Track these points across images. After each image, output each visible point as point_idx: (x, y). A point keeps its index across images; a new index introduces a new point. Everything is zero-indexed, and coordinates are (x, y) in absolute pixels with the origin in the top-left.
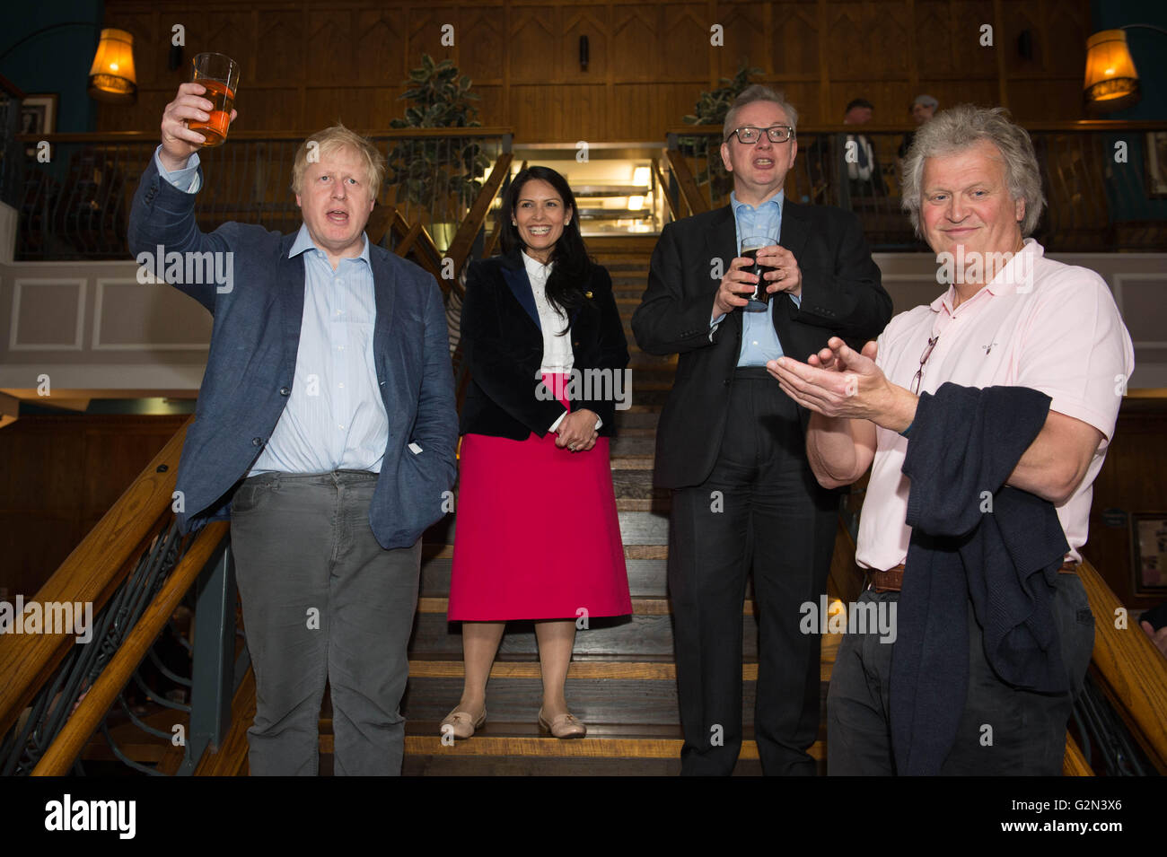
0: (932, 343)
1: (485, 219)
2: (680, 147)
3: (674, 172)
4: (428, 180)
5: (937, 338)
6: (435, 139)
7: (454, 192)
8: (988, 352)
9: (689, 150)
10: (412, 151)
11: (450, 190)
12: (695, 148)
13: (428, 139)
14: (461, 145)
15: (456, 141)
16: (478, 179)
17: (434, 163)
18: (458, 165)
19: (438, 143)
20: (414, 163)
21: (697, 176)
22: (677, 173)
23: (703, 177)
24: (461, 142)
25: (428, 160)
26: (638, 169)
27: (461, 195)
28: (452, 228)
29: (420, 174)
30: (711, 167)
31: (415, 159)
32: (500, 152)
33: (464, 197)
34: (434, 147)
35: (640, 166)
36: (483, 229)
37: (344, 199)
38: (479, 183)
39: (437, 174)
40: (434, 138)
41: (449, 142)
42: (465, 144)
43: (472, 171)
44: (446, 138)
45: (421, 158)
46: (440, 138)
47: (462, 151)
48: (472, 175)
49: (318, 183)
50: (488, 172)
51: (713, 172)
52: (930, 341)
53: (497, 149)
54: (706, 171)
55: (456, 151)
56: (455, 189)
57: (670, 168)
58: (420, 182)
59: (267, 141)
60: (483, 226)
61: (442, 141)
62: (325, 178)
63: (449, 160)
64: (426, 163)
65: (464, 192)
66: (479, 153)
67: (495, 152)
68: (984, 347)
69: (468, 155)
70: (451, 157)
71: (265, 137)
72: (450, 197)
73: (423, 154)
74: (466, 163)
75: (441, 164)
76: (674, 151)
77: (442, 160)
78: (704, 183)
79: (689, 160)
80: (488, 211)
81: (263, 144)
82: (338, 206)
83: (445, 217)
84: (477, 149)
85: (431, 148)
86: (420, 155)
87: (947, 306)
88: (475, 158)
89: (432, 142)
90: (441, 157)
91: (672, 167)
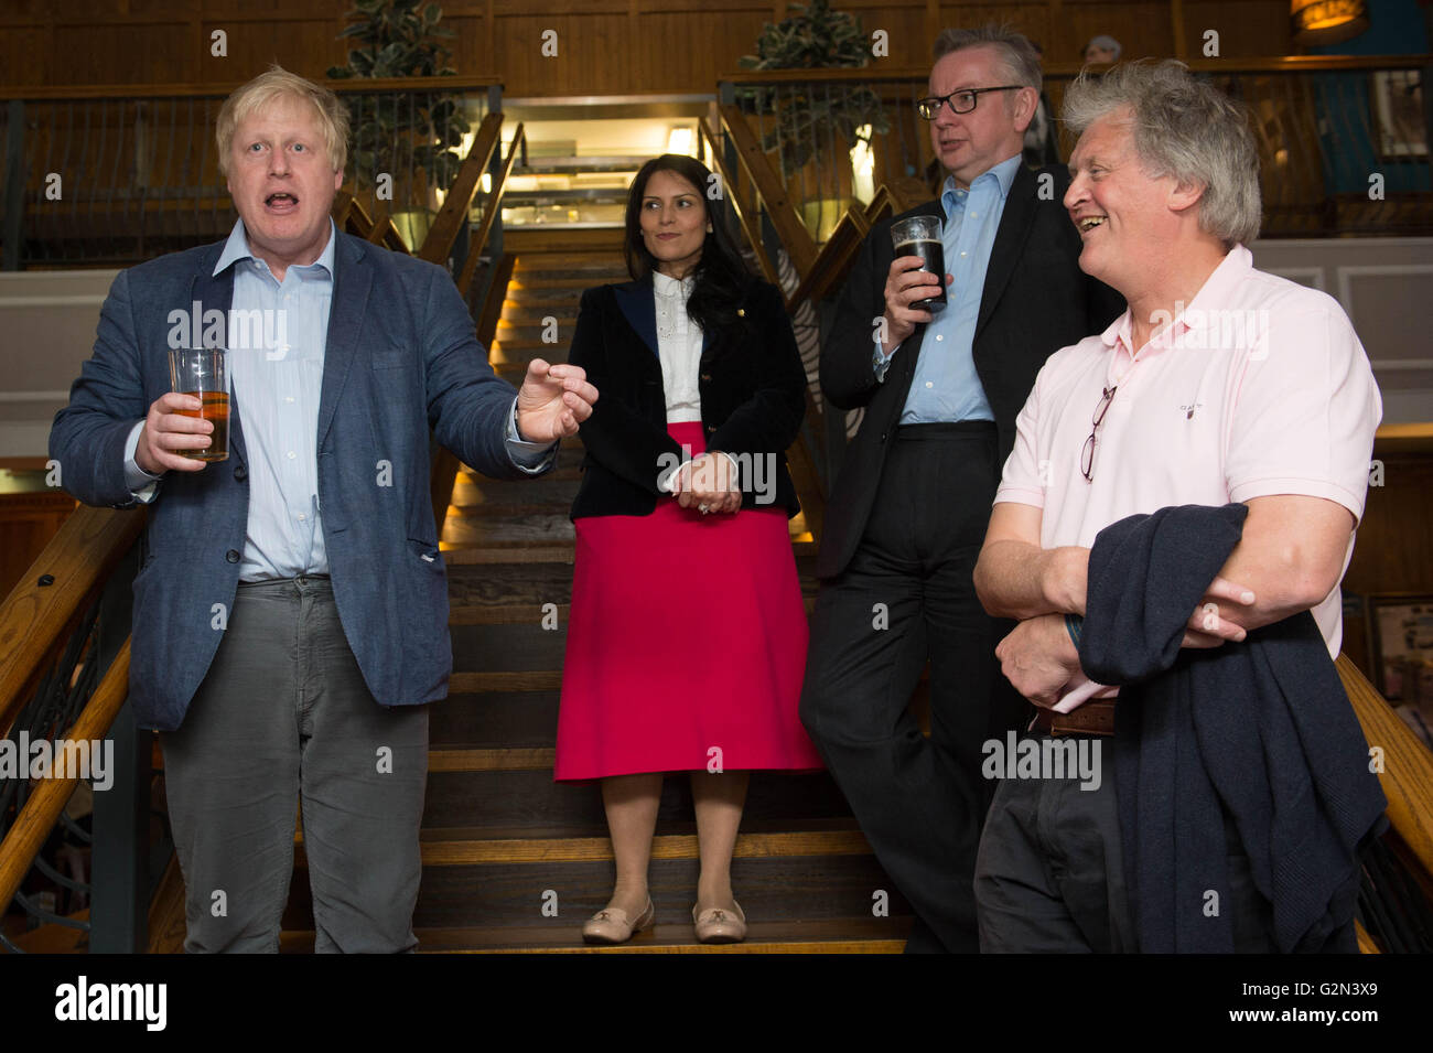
0: (1108, 394)
1: (469, 206)
2: (738, 101)
3: (731, 136)
4: (383, 150)
5: (1115, 389)
6: (391, 94)
7: (419, 168)
8: (1190, 415)
9: (750, 106)
10: (360, 111)
11: (415, 166)
12: (757, 101)
13: (381, 93)
14: (430, 103)
15: (422, 96)
16: (453, 149)
17: (392, 127)
18: (425, 130)
19: (396, 99)
20: (364, 127)
21: (763, 142)
22: (735, 136)
23: (771, 142)
24: (429, 98)
25: (382, 123)
26: (675, 132)
27: (431, 172)
28: (419, 219)
29: (373, 144)
30: (781, 128)
31: (364, 122)
32: (485, 111)
33: (435, 176)
34: (391, 104)
35: (678, 127)
36: (467, 221)
37: (287, 175)
38: (455, 156)
39: (396, 143)
40: (391, 92)
41: (412, 98)
42: (434, 100)
43: (447, 138)
44: (408, 92)
45: (373, 121)
46: (399, 92)
47: (431, 109)
48: (447, 144)
49: (248, 156)
50: (468, 140)
51: (784, 136)
52: (1105, 392)
53: (481, 106)
54: (775, 135)
55: (422, 111)
56: (421, 163)
57: (725, 131)
58: (372, 155)
59: (152, 99)
60: (467, 217)
61: (402, 96)
62: (256, 147)
63: (412, 123)
64: (381, 129)
65: (435, 168)
66: (455, 112)
67: (478, 111)
68: (1183, 408)
69: (440, 114)
70: (416, 118)
71: (148, 94)
72: (415, 175)
73: (376, 115)
74: (436, 126)
75: (403, 129)
76: (730, 107)
77: (402, 124)
78: (773, 150)
79: (750, 119)
80: (473, 196)
81: (144, 103)
82: (280, 186)
83: (410, 204)
84: (452, 107)
85: (386, 106)
86: (371, 116)
87: (1124, 340)
88: (448, 120)
89: (389, 97)
90: (400, 119)
91: (728, 129)
